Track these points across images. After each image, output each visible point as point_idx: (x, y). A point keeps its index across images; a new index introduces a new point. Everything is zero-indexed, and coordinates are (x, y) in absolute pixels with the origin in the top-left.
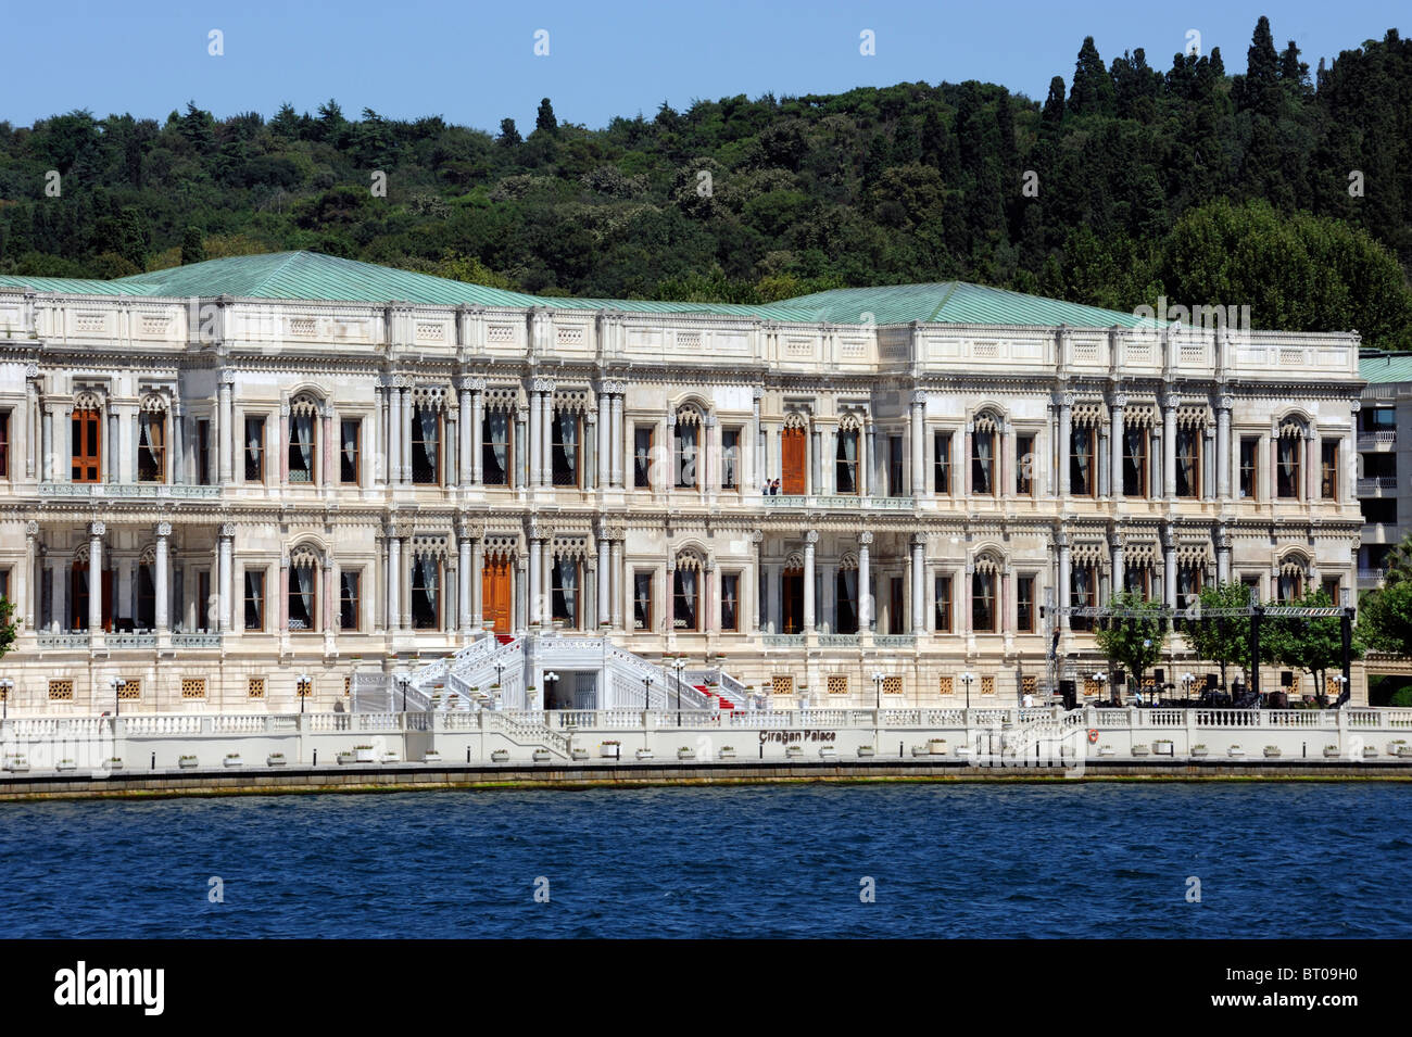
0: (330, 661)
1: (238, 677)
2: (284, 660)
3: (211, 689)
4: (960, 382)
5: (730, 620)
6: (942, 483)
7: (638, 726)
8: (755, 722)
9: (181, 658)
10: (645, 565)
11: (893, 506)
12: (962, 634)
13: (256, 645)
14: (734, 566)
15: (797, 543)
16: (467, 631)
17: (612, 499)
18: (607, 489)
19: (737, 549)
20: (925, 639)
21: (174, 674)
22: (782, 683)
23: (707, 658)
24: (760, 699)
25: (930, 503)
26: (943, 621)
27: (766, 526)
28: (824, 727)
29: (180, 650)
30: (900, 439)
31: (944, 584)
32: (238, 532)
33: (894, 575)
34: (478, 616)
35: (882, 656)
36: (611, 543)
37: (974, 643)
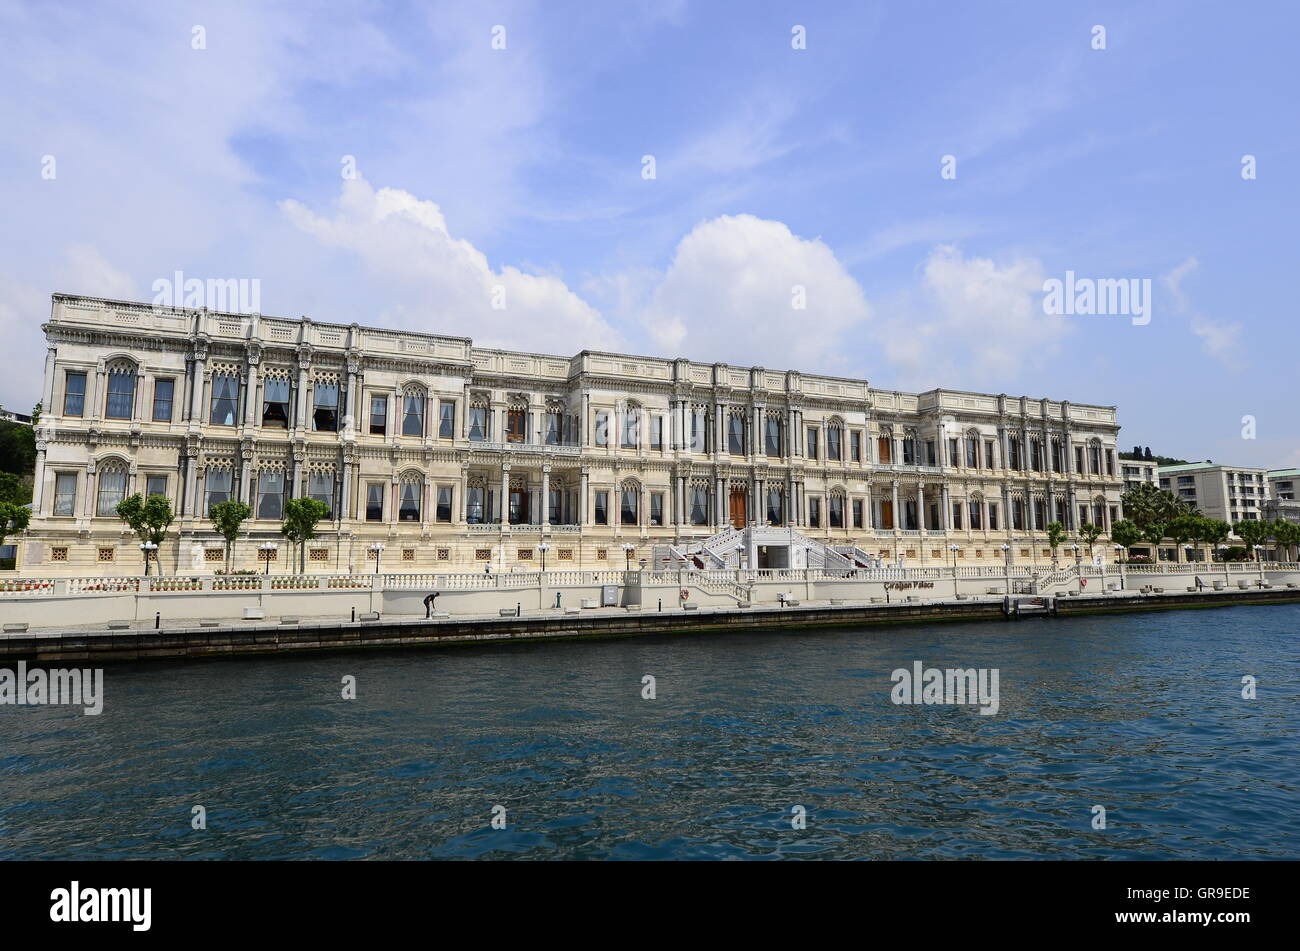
0: (644, 541)
1: (591, 549)
2: (618, 540)
3: (575, 555)
4: (960, 417)
5: (859, 523)
6: (955, 462)
7: (802, 580)
8: (876, 575)
9: (556, 538)
10: (815, 495)
11: (932, 470)
12: (966, 530)
13: (602, 531)
14: (859, 497)
15: (888, 489)
16: (721, 526)
17: (796, 461)
18: (794, 457)
19: (859, 489)
20: (950, 532)
21: (552, 547)
22: (885, 553)
23: (848, 541)
24: (876, 561)
25: (949, 470)
26: (958, 525)
27: (874, 479)
28: (926, 579)
29: (556, 533)
30: (933, 442)
31: (958, 508)
32: (591, 471)
33: (933, 504)
34: (728, 518)
35: (931, 540)
36: (797, 483)
37: (974, 535)
